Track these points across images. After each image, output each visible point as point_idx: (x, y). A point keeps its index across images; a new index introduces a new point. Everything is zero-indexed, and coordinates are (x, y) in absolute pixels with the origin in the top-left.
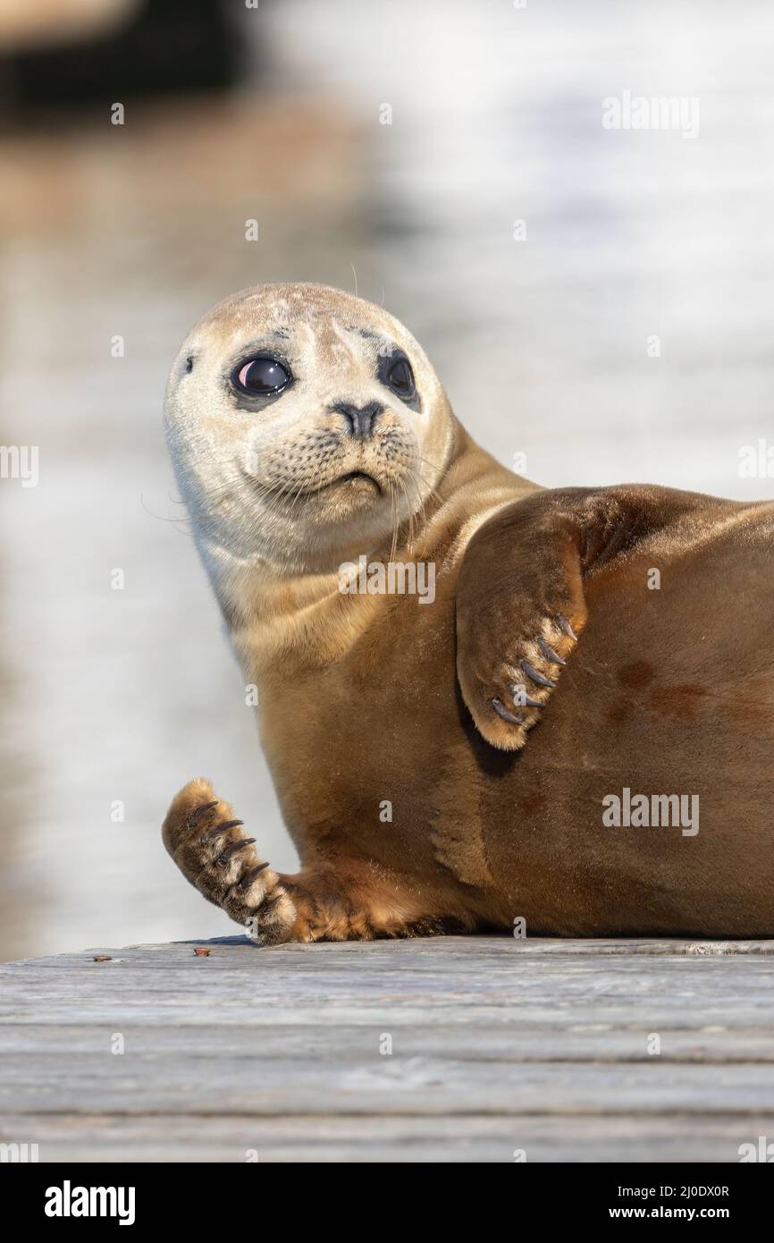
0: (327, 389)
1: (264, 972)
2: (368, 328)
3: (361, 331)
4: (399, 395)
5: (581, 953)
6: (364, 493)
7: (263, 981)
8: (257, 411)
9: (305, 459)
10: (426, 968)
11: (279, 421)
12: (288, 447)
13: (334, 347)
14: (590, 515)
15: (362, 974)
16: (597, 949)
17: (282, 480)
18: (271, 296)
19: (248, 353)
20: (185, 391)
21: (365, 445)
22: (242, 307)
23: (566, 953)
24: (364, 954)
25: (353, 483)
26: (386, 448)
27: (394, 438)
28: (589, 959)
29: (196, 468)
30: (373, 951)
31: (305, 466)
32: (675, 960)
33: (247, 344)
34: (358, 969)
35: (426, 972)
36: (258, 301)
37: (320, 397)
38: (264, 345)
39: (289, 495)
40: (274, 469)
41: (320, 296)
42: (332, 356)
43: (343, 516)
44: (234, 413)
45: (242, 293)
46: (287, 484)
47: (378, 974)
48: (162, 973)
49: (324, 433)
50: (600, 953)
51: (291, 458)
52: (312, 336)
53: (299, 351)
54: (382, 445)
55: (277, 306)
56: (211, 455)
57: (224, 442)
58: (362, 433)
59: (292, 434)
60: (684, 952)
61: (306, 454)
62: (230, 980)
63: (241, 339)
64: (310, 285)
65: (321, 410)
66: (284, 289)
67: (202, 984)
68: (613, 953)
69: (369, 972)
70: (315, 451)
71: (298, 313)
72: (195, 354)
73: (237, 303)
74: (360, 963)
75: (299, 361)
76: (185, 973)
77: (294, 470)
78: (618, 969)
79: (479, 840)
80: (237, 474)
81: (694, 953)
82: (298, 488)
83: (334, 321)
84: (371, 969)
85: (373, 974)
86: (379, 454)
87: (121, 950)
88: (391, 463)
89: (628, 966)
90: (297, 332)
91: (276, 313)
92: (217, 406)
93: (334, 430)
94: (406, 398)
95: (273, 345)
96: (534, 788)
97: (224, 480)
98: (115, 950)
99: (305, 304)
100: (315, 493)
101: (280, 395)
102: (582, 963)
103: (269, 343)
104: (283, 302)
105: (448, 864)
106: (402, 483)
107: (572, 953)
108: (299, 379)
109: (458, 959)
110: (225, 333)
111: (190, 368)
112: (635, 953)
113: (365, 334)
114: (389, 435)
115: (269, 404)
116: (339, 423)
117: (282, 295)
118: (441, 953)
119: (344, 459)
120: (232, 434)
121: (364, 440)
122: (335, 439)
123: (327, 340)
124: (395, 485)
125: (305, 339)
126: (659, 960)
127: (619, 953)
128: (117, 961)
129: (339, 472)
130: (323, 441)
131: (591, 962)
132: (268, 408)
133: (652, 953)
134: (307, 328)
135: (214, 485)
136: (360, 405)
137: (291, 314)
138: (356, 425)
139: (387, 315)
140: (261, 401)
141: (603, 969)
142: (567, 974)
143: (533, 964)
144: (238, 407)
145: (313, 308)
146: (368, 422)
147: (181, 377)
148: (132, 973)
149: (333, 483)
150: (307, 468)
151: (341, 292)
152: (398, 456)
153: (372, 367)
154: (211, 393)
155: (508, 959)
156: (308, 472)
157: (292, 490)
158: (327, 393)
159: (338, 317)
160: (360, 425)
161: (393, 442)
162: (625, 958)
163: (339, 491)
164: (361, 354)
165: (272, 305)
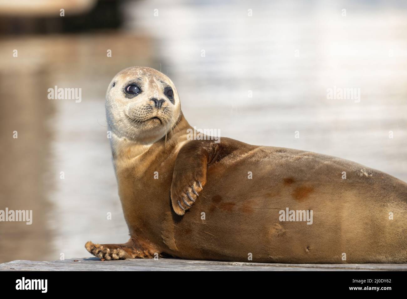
0: (150, 94)
1: (119, 266)
2: (163, 80)
3: (161, 81)
4: (169, 99)
5: (204, 264)
6: (157, 123)
7: (119, 268)
8: (131, 99)
9: (142, 112)
10: (163, 266)
11: (136, 102)
12: (138, 108)
13: (153, 84)
14: (211, 148)
15: (145, 267)
16: (208, 263)
17: (136, 118)
18: (138, 69)
19: (130, 83)
20: (112, 91)
21: (159, 110)
22: (130, 71)
23: (200, 264)
24: (146, 262)
25: (155, 120)
26: (164, 111)
27: (167, 108)
28: (206, 265)
29: (113, 112)
30: (149, 261)
31: (142, 114)
32: (229, 267)
33: (130, 80)
34: (144, 266)
35: (162, 267)
36: (134, 70)
37: (148, 96)
38: (134, 81)
39: (137, 121)
40: (134, 114)
41: (151, 71)
42: (152, 86)
43: (151, 129)
44: (125, 98)
45: (130, 68)
46: (137, 119)
47: (150, 267)
48: (92, 265)
49: (148, 106)
50: (209, 264)
51: (139, 111)
52: (148, 80)
53: (144, 84)
54: (163, 110)
55: (139, 72)
56: (117, 109)
57: (121, 106)
58: (158, 107)
59: (140, 105)
60: (232, 265)
61: (143, 111)
62: (110, 268)
63: (129, 79)
64: (148, 68)
65: (148, 100)
66: (141, 68)
67: (103, 268)
68: (213, 264)
69: (147, 267)
70: (145, 110)
71: (145, 74)
72: (116, 82)
73: (129, 70)
74: (145, 264)
75: (143, 86)
76: (98, 265)
77: (139, 115)
78: (214, 268)
79: (174, 239)
80: (124, 115)
81: (234, 265)
82: (140, 120)
83: (154, 77)
84: (148, 266)
85: (148, 267)
86: (162, 112)
87: (81, 259)
88: (165, 115)
89: (216, 268)
90: (144, 79)
91: (139, 73)
92: (121, 96)
93: (151, 105)
94: (171, 100)
95: (137, 82)
96: (189, 227)
97: (120, 116)
98: (79, 259)
99: (147, 72)
100: (144, 122)
101: (138, 95)
102: (204, 266)
103: (136, 81)
104: (141, 71)
105: (166, 244)
106: (168, 121)
107: (201, 264)
108: (143, 91)
109: (171, 264)
110: (124, 77)
111: (114, 85)
112: (219, 264)
113: (162, 82)
114: (166, 108)
115: (134, 97)
116: (153, 103)
117: (141, 69)
118: (167, 262)
119: (153, 113)
120: (124, 104)
121: (159, 109)
122: (151, 107)
123: (152, 82)
124: (166, 121)
125: (146, 81)
126: (225, 266)
127: (214, 264)
128: (80, 261)
129: (151, 117)
130: (148, 108)
131: (207, 266)
132: (134, 98)
133: (223, 264)
134: (147, 78)
135: (117, 117)
136: (159, 99)
137: (143, 74)
138: (157, 104)
139: (168, 78)
140: (132, 96)
141: (210, 268)
142: (200, 269)
143: (191, 266)
144: (126, 97)
145: (149, 73)
146: (160, 104)
147: (111, 88)
148: (84, 265)
149: (150, 119)
150: (143, 115)
151: (157, 70)
152: (167, 113)
153: (163, 90)
154: (119, 93)
155: (185, 265)
156: (143, 116)
157: (138, 120)
158: (150, 95)
159: (155, 76)
160: (158, 104)
161: (166, 109)
162: (216, 265)
163: (150, 122)
164: (161, 87)
165: (138, 71)
